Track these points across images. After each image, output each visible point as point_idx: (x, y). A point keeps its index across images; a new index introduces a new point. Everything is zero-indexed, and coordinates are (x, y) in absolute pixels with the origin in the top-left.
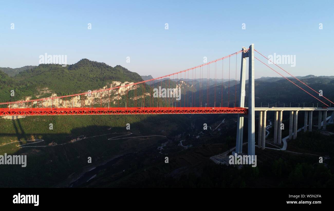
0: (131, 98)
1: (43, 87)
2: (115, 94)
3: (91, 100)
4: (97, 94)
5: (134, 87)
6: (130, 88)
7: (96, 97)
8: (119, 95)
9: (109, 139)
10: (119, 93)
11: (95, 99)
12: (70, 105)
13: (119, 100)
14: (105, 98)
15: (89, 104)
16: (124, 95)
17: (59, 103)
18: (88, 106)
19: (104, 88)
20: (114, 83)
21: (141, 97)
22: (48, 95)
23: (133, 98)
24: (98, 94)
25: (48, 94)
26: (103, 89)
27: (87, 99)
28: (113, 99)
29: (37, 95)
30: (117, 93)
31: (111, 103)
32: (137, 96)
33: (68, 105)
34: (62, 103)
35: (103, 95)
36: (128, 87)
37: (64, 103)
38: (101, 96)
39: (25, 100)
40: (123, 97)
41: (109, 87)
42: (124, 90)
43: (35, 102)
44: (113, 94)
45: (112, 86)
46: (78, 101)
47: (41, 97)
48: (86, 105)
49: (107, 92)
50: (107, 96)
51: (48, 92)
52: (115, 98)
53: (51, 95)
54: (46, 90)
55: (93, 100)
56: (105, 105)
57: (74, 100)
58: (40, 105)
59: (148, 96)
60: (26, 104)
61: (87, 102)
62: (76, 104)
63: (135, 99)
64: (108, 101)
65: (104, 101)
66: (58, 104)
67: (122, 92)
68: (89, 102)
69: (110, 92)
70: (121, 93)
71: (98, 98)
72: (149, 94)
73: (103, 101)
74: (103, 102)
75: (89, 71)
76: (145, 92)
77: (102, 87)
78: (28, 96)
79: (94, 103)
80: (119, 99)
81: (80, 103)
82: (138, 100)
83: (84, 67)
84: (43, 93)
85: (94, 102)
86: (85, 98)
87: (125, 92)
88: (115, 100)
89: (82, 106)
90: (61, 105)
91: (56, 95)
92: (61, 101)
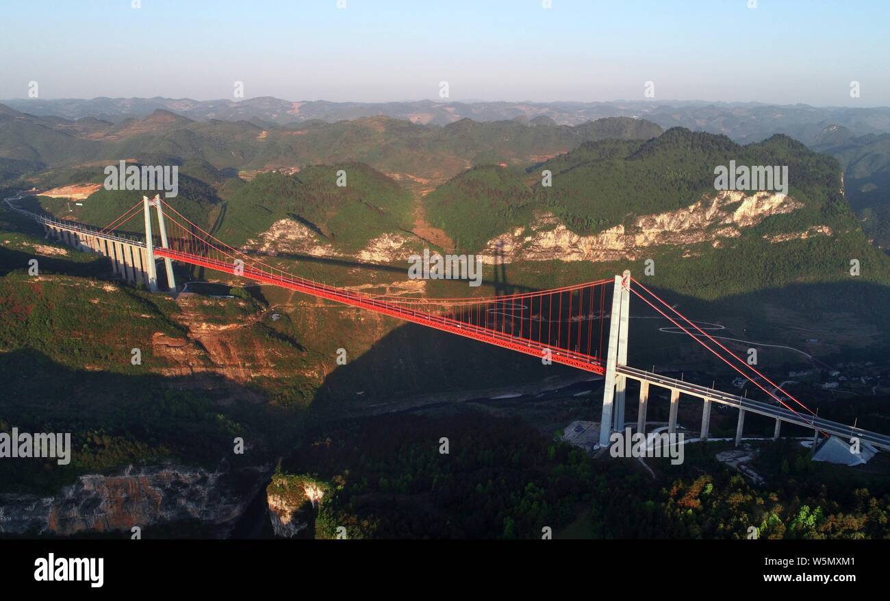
0: (765, 237)
1: (544, 211)
2: (722, 223)
3: (651, 235)
4: (670, 222)
5: (786, 206)
6: (770, 209)
7: (666, 229)
8: (734, 225)
9: (661, 329)
10: (735, 219)
11: (665, 233)
12: (598, 245)
13: (731, 239)
14: (691, 231)
15: (646, 244)
16: (749, 225)
17: (570, 242)
18: (643, 248)
19: (692, 208)
20: (725, 195)
21: (796, 237)
22: (550, 228)
23: (771, 236)
24: (674, 221)
25: (550, 225)
26: (688, 210)
27: (642, 233)
28: (714, 236)
29: (533, 225)
30: (728, 221)
31: (707, 244)
32: (786, 232)
33: (592, 245)
34: (578, 241)
35: (686, 225)
36: (766, 207)
37: (583, 242)
38: (680, 227)
39: (513, 234)
40: (744, 231)
41: (707, 206)
42: (753, 214)
43: (529, 239)
44: (717, 222)
45: (718, 203)
46: (619, 236)
47: (538, 230)
48: (636, 247)
49: (700, 217)
50: (697, 227)
51: (551, 220)
52: (719, 232)
53: (555, 228)
54: (549, 218)
55: (656, 236)
56: (687, 248)
57: (609, 235)
58: (536, 244)
59: (823, 236)
60: (514, 240)
61: (639, 240)
62: (613, 243)
63: (778, 239)
64: (697, 239)
65: (687, 240)
66: (568, 244)
67: (744, 217)
68: (646, 239)
69: (708, 219)
70: (741, 220)
71: (671, 232)
72: (826, 230)
73: (683, 238)
74: (684, 241)
75: (675, 162)
76: (816, 222)
77: (685, 207)
78: (520, 226)
79: (658, 243)
80: (733, 235)
81: (621, 240)
82: (787, 243)
83: (666, 149)
84: (542, 223)
85: (659, 241)
86: (638, 231)
87: (754, 219)
88: (718, 238)
89: (627, 248)
90: (575, 245)
91: (565, 228)
92: (575, 239)
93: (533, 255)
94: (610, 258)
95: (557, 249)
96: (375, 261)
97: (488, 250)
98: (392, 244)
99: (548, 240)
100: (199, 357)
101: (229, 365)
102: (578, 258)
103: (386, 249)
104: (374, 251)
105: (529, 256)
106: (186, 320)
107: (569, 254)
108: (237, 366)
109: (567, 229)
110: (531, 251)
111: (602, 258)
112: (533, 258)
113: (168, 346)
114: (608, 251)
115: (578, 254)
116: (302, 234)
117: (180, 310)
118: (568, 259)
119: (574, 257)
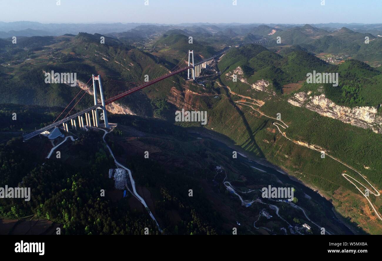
12: (351, 114)
17: (328, 105)
25: (319, 92)
33: (346, 112)
34: (334, 107)
37: (338, 108)
43: (311, 97)
46: (370, 114)
47: (315, 94)
51: (320, 90)
53: (320, 95)
57: (362, 110)
58: (312, 101)
62: (364, 116)
66: (326, 106)
81: (371, 117)
89: (374, 123)
90: (331, 108)
91: (325, 96)
92: (332, 105)
93: (309, 106)
94: (359, 125)
95: (318, 107)
96: (257, 90)
97: (293, 97)
98: (265, 85)
99: (316, 101)
100: (181, 97)
101: (188, 103)
102: (331, 116)
103: (262, 86)
104: (257, 85)
105: (308, 106)
106: (185, 87)
107: (325, 112)
108: (189, 105)
109: (326, 97)
110: (309, 104)
111: (353, 122)
112: (309, 108)
113: (174, 91)
114: (358, 120)
115: (331, 114)
116: (241, 73)
117: (185, 84)
118: (325, 114)
119: (329, 115)
